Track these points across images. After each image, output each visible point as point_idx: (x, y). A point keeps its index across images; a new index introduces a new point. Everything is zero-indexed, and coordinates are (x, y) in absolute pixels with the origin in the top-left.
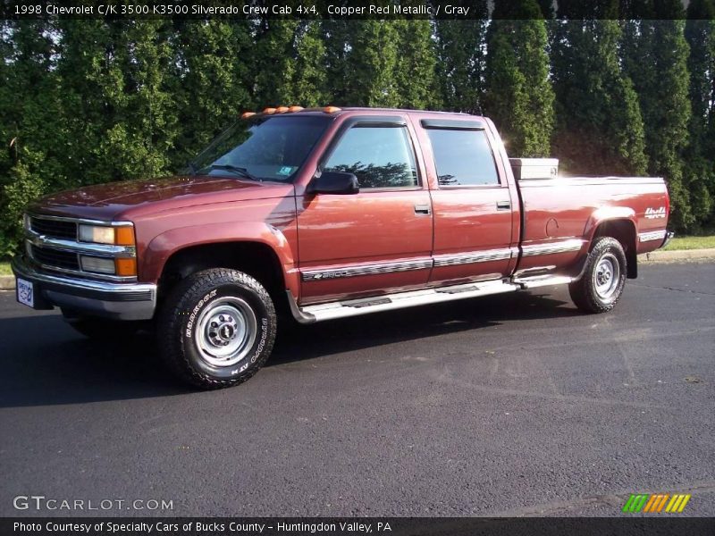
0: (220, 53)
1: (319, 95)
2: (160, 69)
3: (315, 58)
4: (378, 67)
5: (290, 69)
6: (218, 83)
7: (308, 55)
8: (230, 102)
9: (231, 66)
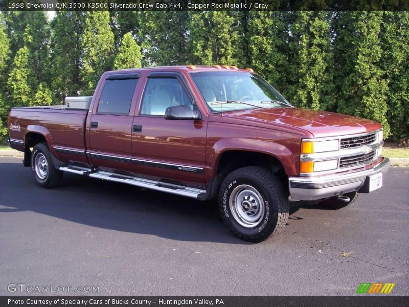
0: (266, 34)
1: (324, 54)
2: (232, 46)
3: (321, 32)
4: (365, 34)
5: (305, 40)
6: (264, 51)
7: (316, 31)
8: (270, 62)
9: (271, 42)
